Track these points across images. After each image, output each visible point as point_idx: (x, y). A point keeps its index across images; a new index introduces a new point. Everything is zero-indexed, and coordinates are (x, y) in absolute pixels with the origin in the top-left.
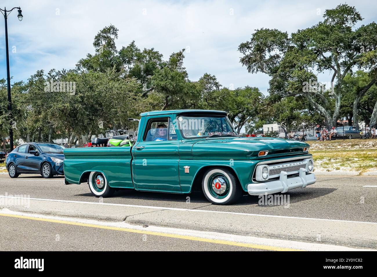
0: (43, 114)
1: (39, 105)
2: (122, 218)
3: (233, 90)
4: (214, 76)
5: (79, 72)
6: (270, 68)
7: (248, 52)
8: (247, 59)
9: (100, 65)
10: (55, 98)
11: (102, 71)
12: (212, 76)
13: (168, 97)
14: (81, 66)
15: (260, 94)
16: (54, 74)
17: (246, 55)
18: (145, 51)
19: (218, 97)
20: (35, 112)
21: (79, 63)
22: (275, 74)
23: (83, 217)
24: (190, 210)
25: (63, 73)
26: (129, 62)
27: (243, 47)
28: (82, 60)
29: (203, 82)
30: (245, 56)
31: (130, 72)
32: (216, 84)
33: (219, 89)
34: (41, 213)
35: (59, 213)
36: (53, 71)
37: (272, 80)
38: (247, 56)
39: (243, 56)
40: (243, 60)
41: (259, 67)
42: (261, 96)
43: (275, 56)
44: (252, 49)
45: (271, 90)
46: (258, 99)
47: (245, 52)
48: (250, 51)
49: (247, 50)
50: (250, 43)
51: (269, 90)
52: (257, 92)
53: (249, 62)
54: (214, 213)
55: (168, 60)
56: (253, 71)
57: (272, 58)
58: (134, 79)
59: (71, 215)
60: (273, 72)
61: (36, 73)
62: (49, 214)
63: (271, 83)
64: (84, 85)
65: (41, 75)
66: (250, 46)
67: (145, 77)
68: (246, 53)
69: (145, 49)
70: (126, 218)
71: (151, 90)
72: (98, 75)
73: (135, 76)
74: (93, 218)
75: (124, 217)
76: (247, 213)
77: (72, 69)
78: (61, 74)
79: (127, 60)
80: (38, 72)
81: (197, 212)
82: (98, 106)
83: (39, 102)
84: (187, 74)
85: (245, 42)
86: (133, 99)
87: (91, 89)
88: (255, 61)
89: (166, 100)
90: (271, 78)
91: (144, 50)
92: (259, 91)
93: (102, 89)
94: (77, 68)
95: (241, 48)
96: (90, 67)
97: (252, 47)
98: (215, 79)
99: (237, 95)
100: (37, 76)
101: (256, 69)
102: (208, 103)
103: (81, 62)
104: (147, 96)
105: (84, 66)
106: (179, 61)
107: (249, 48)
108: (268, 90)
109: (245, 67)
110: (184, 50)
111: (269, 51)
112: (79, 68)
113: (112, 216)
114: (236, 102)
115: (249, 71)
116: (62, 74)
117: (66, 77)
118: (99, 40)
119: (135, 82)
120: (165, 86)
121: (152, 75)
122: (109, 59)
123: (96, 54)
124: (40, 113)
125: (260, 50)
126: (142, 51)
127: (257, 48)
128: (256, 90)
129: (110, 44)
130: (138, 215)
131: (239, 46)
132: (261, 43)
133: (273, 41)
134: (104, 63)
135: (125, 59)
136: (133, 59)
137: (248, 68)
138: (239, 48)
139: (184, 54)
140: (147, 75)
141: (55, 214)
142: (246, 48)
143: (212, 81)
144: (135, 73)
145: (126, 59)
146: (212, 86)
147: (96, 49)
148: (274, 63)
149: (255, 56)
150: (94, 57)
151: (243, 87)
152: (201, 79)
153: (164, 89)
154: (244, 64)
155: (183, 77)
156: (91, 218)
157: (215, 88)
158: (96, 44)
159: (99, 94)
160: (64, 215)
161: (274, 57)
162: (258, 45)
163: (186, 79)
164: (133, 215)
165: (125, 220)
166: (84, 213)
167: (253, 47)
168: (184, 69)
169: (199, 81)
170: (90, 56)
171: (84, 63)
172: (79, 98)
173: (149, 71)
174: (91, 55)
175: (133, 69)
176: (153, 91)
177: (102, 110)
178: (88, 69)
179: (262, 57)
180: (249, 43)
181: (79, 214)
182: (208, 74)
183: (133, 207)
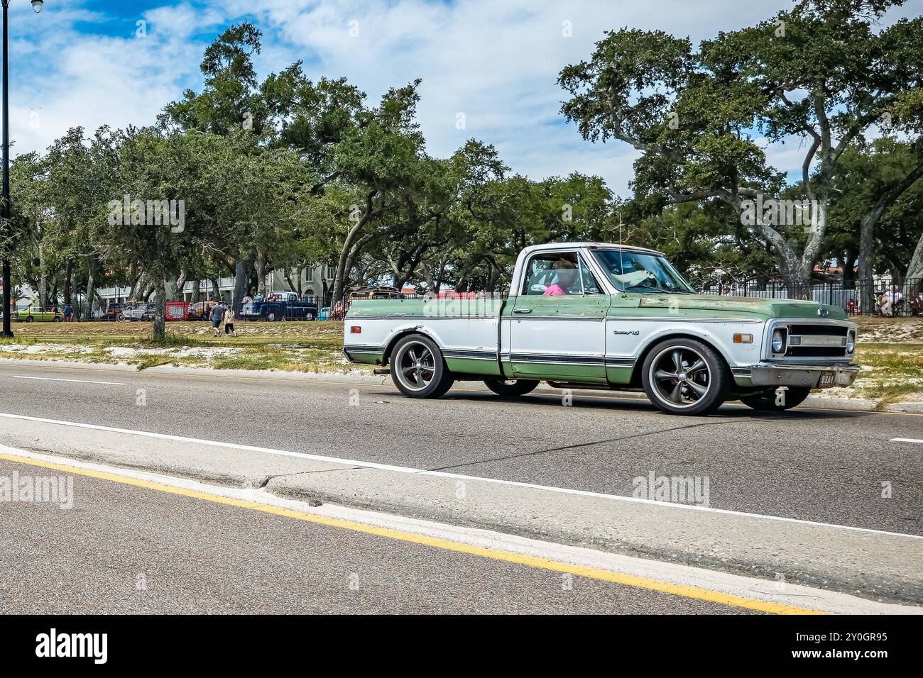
0: (79, 227)
1: (72, 208)
2: (259, 480)
3: (539, 180)
4: (491, 146)
5: (164, 132)
6: (638, 130)
8: (579, 106)
9: (213, 116)
10: (107, 192)
11: (217, 130)
12: (486, 145)
13: (373, 194)
14: (170, 119)
15: (607, 194)
16: (106, 136)
17: (578, 95)
18: (324, 85)
19: (499, 198)
20: (62, 224)
21: (164, 113)
22: (650, 145)
23: (166, 470)
24: (425, 472)
25: (129, 135)
26: (283, 110)
27: (571, 74)
28: (172, 105)
29: (462, 161)
30: (574, 97)
31: (284, 134)
32: (497, 167)
33: (502, 178)
34: (71, 456)
35: (110, 458)
36: (105, 130)
37: (642, 160)
38: (580, 99)
39: (568, 97)
40: (567, 109)
41: (609, 126)
42: (610, 198)
43: (655, 98)
44: (594, 80)
45: (639, 185)
46: (603, 206)
47: (574, 87)
48: (589, 86)
49: (582, 83)
50: (590, 66)
51: (633, 183)
52: (600, 189)
53: (585, 113)
54: (488, 484)
55: (378, 106)
56: (595, 135)
57: (644, 102)
58: (291, 151)
60: (646, 138)
61: (66, 135)
62: (88, 458)
63: (640, 166)
64: (177, 162)
65: (77, 139)
66: (589, 72)
67: (319, 147)
68: (576, 90)
69: (324, 79)
70: (267, 481)
71: (333, 177)
72: (210, 141)
73: (295, 142)
74: (190, 474)
75: (263, 478)
76: (571, 487)
77: (147, 126)
78: (124, 138)
79: (278, 104)
80: (71, 131)
81: (445, 479)
82: (206, 213)
83: (72, 201)
84: (422, 141)
85: (575, 63)
86: (290, 198)
87: (190, 172)
88: (598, 111)
89: (369, 202)
90: (640, 154)
91: (321, 81)
92: (605, 186)
93: (218, 174)
94: (160, 124)
95: (564, 77)
96: (191, 122)
97: (593, 76)
98: (494, 153)
99: (548, 195)
100: (67, 140)
101: (601, 131)
102: (472, 212)
103: (169, 109)
104: (322, 192)
105: (176, 118)
106: (405, 108)
107: (586, 77)
108: (630, 184)
109: (575, 125)
110: (418, 82)
111: (640, 85)
112: (163, 123)
113: (234, 473)
114: (544, 211)
115: (585, 137)
116: (127, 136)
117: (135, 144)
118: (213, 58)
119: (296, 158)
120: (369, 167)
121: (337, 141)
122: (236, 103)
123: (206, 91)
124: (72, 226)
125: (613, 82)
126: (315, 85)
127: (608, 79)
128: (597, 182)
129: (242, 68)
130: (298, 476)
131: (561, 73)
132: (619, 66)
133: (650, 62)
134: (224, 112)
135: (274, 103)
136: (293, 103)
137: (581, 128)
138: (560, 77)
139: (417, 90)
140: (325, 141)
141: (101, 460)
142: (577, 79)
143: (485, 158)
144: (296, 137)
145: (277, 102)
146: (486, 170)
147: (208, 78)
148: (648, 116)
149: (601, 98)
150: (201, 98)
151: (564, 176)
152: (458, 153)
153: (365, 175)
154: (570, 117)
155: (414, 149)
156: (182, 474)
157: (492, 176)
158: (208, 67)
159: (210, 185)
160: (123, 462)
161: (651, 100)
162: (609, 71)
163: (421, 152)
164: (285, 476)
165: (264, 484)
166: (167, 462)
167: (598, 77)
168: (415, 126)
169: (452, 158)
170: (191, 95)
171: (176, 112)
172: (163, 192)
173: (328, 133)
174: (193, 93)
175: (292, 126)
176: (338, 179)
177: (215, 223)
178: (186, 126)
179: (618, 101)
180: (586, 66)
181: (158, 463)
182: (478, 141)
183: (283, 456)
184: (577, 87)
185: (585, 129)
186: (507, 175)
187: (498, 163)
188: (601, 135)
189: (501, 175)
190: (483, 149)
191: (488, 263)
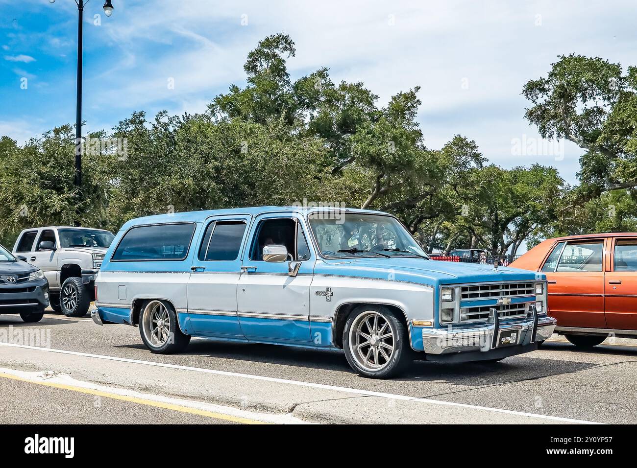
0: (142, 195)
1: (135, 180)
2: (287, 407)
3: (509, 169)
4: (473, 142)
5: (213, 119)
6: (583, 133)
7: (542, 99)
8: (539, 113)
9: (254, 110)
10: (165, 167)
11: (257, 120)
12: (469, 140)
13: (381, 176)
14: (218, 108)
15: (560, 182)
16: (164, 120)
17: (538, 104)
18: (344, 87)
19: (478, 182)
20: (127, 192)
21: (214, 103)
22: (592, 144)
23: (212, 400)
24: (416, 399)
25: (184, 121)
26: (310, 106)
27: (533, 88)
28: (220, 97)
29: (451, 152)
30: (535, 105)
31: (311, 124)
32: (477, 158)
33: (482, 167)
34: (132, 388)
35: (166, 390)
36: (164, 115)
37: (586, 157)
38: (540, 107)
39: (531, 105)
40: (530, 115)
41: (561, 129)
42: (562, 185)
43: (595, 109)
44: (550, 93)
45: (584, 176)
46: (557, 191)
47: (535, 98)
48: (546, 97)
49: (540, 95)
50: (547, 82)
51: (580, 174)
52: (555, 177)
53: (544, 118)
54: (464, 409)
55: (386, 106)
56: (550, 136)
57: (588, 113)
58: (317, 139)
59: (189, 395)
60: (588, 139)
61: (130, 117)
62: (147, 389)
63: (584, 161)
64: (223, 145)
65: (141, 122)
66: (546, 86)
67: (339, 137)
68: (536, 101)
69: (343, 83)
70: (294, 407)
71: (350, 162)
72: (250, 129)
73: (319, 132)
74: (232, 403)
75: (291, 405)
76: (527, 411)
77: (200, 113)
78: (180, 123)
79: (307, 101)
80: (134, 115)
81: (431, 404)
82: (248, 187)
83: (135, 173)
84: (421, 135)
85: (536, 79)
86: (315, 178)
87: (235, 153)
88: (554, 117)
89: (378, 182)
90: (584, 151)
91: (341, 83)
92: (558, 175)
93: (258, 156)
94: (209, 111)
95: (527, 89)
96: (235, 112)
97: (549, 90)
98: (475, 147)
99: (515, 181)
100: (132, 122)
101: (555, 132)
102: (457, 192)
103: (218, 101)
104: (341, 173)
105: (223, 108)
106: (409, 109)
107: (543, 90)
108: (577, 175)
109: (535, 128)
110: (418, 88)
111: (585, 101)
112: (213, 112)
113: (268, 402)
114: (512, 193)
115: (544, 137)
116: (183, 122)
117: (189, 129)
118: (255, 60)
119: (321, 145)
120: (378, 155)
121: (353, 133)
122: (273, 97)
123: (248, 87)
124: (134, 194)
125: (565, 95)
126: (337, 87)
127: (560, 93)
128: (553, 172)
129: (278, 70)
130: (318, 403)
131: (525, 86)
132: (569, 82)
133: (592, 81)
134: (261, 105)
135: (304, 100)
136: (318, 100)
137: (541, 129)
138: (524, 89)
139: (418, 96)
140: (344, 132)
141: (157, 391)
142: (538, 92)
143: (468, 150)
144: (321, 128)
145: (305, 99)
146: (469, 160)
147: (250, 76)
148: (591, 123)
149: (555, 107)
150: (244, 92)
151: (528, 166)
152: (448, 146)
153: (375, 161)
154: (532, 121)
155: (414, 141)
156: (226, 403)
157: (473, 164)
158: (250, 67)
159: (251, 165)
160: (176, 393)
161: (593, 111)
162: (562, 87)
163: (419, 144)
164: (308, 403)
165: (292, 410)
166: (214, 393)
167: (552, 90)
168: (416, 125)
169: (443, 149)
170: (235, 89)
171: (223, 103)
172: (212, 169)
173: (347, 125)
174: (237, 88)
175: (318, 119)
176: (354, 163)
177: (255, 196)
178: (232, 115)
179: (568, 111)
180: (544, 82)
181: (205, 393)
182: (463, 137)
183: (307, 387)
184: (537, 98)
185: (543, 131)
186: (485, 164)
187: (478, 155)
188: (555, 135)
189: (481, 164)
190: (467, 143)
191: (469, 233)
